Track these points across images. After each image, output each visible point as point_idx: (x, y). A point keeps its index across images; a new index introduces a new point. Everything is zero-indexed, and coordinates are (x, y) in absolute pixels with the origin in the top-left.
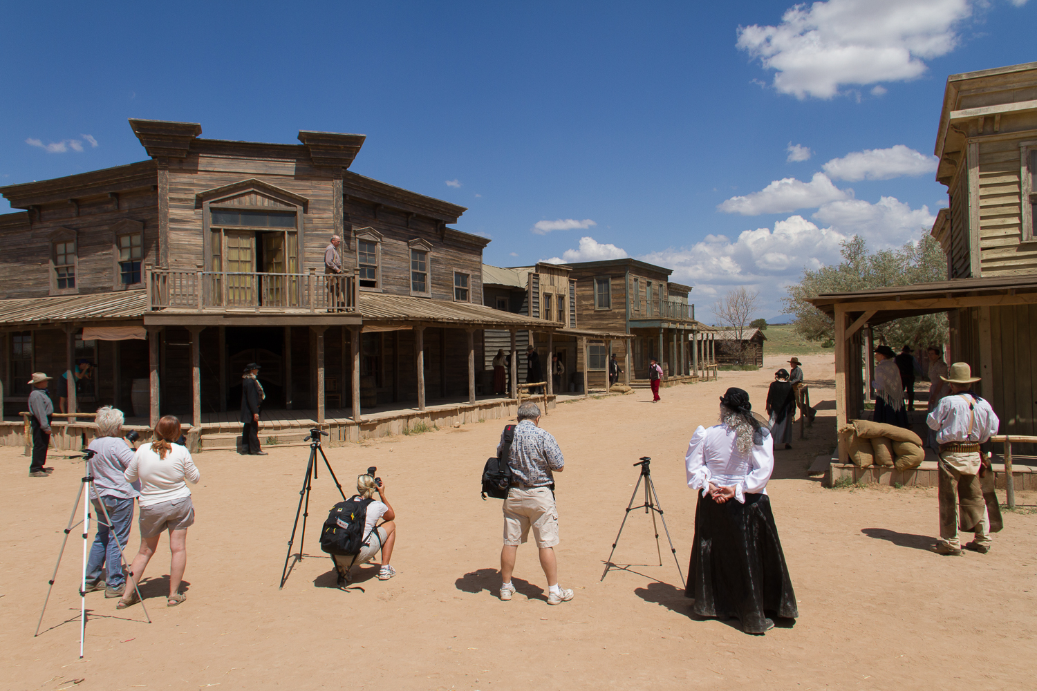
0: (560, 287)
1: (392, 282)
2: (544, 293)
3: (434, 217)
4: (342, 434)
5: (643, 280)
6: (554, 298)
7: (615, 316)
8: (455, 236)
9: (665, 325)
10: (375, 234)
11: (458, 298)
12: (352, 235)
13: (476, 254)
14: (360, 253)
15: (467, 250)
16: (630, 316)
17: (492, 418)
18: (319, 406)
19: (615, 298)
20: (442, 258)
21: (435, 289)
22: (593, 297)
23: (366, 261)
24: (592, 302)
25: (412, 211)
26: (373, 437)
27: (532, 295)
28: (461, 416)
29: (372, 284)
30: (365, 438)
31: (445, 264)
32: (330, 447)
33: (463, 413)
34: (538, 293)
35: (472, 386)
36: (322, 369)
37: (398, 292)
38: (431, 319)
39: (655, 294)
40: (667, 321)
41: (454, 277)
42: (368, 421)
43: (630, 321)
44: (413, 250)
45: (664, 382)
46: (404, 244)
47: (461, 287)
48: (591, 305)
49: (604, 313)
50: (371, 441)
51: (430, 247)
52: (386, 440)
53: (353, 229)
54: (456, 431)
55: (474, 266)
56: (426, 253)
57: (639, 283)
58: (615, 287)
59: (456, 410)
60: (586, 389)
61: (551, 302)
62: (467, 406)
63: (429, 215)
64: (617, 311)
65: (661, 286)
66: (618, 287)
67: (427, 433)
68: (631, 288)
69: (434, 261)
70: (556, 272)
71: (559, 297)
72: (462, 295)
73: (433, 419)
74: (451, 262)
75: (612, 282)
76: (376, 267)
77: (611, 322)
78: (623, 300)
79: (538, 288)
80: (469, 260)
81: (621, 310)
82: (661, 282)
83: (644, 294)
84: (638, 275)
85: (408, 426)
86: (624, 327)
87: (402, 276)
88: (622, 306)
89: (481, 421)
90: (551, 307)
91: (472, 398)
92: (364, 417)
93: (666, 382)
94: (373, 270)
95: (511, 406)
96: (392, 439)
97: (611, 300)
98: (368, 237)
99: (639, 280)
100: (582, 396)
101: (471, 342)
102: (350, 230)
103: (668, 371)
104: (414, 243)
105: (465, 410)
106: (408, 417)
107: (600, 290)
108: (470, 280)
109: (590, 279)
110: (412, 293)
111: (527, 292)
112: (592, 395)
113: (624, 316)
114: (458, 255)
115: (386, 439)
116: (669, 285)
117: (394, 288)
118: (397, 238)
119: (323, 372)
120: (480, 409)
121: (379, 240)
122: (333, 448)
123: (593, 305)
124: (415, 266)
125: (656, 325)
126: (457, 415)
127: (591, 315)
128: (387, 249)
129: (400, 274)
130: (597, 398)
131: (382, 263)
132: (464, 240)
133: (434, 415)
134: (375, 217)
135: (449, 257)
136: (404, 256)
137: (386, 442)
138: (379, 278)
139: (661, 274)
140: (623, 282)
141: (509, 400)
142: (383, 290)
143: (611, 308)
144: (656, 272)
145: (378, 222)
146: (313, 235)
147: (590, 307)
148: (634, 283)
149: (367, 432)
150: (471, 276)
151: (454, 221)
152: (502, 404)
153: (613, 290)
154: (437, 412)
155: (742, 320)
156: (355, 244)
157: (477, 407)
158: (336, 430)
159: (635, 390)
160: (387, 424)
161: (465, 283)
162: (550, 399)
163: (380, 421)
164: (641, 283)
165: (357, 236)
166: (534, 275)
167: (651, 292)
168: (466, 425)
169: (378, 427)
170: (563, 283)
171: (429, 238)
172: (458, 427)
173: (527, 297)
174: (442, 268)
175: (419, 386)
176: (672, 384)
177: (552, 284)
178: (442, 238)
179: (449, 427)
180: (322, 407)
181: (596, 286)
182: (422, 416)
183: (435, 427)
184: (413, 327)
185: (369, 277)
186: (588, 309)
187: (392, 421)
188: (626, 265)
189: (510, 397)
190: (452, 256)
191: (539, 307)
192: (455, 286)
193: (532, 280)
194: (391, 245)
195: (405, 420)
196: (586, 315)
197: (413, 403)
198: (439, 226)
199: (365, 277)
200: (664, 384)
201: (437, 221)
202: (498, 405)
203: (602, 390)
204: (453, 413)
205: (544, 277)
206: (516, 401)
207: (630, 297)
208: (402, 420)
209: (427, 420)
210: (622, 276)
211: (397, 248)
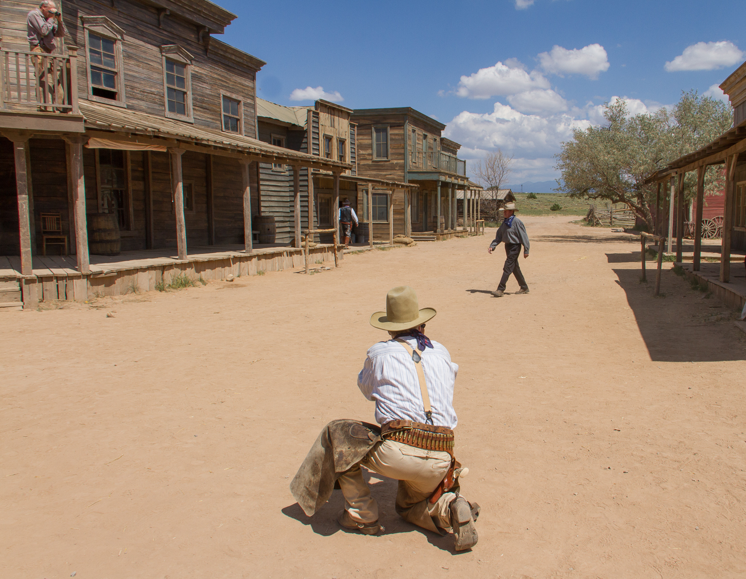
0: (341, 131)
1: (139, 96)
2: (324, 135)
3: (194, 20)
4: (62, 290)
5: (420, 132)
6: (334, 141)
7: (393, 167)
8: (222, 50)
9: (443, 178)
10: (112, 28)
11: (227, 128)
12: (79, 23)
13: (249, 78)
14: (91, 51)
15: (237, 71)
16: (408, 168)
17: (273, 270)
18: (23, 250)
19: (393, 149)
20: (206, 75)
21: (198, 113)
22: (370, 146)
23: (100, 62)
24: (369, 151)
25: (165, 6)
26: (110, 294)
27: (312, 135)
28: (235, 267)
29: (112, 95)
30: (98, 296)
31: (210, 84)
32: (40, 310)
33: (238, 263)
34: (318, 134)
35: (248, 232)
36: (25, 196)
37: (149, 111)
38: (192, 139)
39: (430, 148)
40: (445, 174)
41: (222, 101)
42: (101, 273)
43: (409, 172)
44: (168, 59)
45: (441, 235)
46: (156, 49)
47: (230, 115)
48: (369, 155)
49: (382, 163)
50: (108, 300)
51: (191, 59)
52: (131, 298)
53: (80, 15)
54: (229, 287)
55: (246, 92)
56: (184, 65)
57: (417, 135)
58: (393, 137)
59: (228, 259)
60: (371, 240)
61: (332, 146)
62: (243, 255)
63: (188, 16)
64: (395, 162)
65: (435, 140)
66: (397, 137)
67: (191, 289)
68: (409, 139)
69: (195, 77)
70: (336, 113)
71: (340, 141)
72: (233, 125)
73: (198, 271)
74: (218, 82)
75: (390, 132)
76: (116, 73)
77: (389, 173)
78: (402, 151)
79: (318, 128)
80: (240, 84)
81: (399, 161)
82: (435, 137)
83: (420, 146)
84: (416, 126)
85: (163, 280)
86: (402, 178)
87: (153, 90)
88: (400, 157)
89: (260, 273)
90: (332, 150)
91: (249, 246)
92: (95, 268)
93: (443, 235)
94: (111, 77)
95: (295, 257)
96: (139, 297)
97: (390, 151)
98: (103, 30)
99: (417, 132)
100: (367, 247)
101: (246, 175)
102: (76, 16)
103: (444, 225)
104: (169, 51)
105: (240, 259)
106: (163, 268)
107: (378, 139)
108: (242, 108)
109: (368, 127)
110: (168, 113)
111: (306, 131)
112: (378, 246)
113: (403, 167)
114: (226, 75)
115: (131, 296)
116: (442, 140)
117: (143, 104)
118: (146, 39)
119: (27, 201)
120: (259, 259)
121: (119, 37)
122: (44, 312)
123: (372, 155)
124: (170, 79)
125: (434, 177)
126: (230, 266)
127: (369, 165)
128: (131, 51)
129: (151, 87)
130: (383, 249)
131: (125, 69)
132: (233, 57)
133: (200, 266)
134: (113, 5)
135: (216, 76)
136: (156, 65)
137: (130, 301)
138: (120, 87)
139: (435, 128)
140: (401, 132)
141: (293, 249)
142: (128, 105)
143: (390, 158)
144: (431, 126)
145: (117, 13)
146: (14, 12)
147: (368, 157)
148: (412, 134)
149: (101, 288)
150: (242, 102)
151: (220, 31)
152: (285, 253)
153: (392, 139)
154: (203, 262)
155: (498, 181)
156: (84, 37)
157: (254, 256)
158: (51, 286)
159: (418, 242)
160: (131, 277)
161: (236, 112)
162: (340, 248)
163: (121, 273)
164: (419, 135)
165: (86, 26)
166: (314, 113)
167: (426, 145)
168: (242, 278)
169: (118, 281)
170: (343, 127)
171: (189, 47)
172: (232, 281)
173: (307, 138)
174: (206, 89)
175: (178, 227)
176: (447, 237)
177: (333, 126)
178: (206, 51)
179: (219, 281)
180: (26, 252)
181: (374, 135)
182: (183, 266)
183: (201, 280)
184: (168, 148)
185: (106, 85)
186: (366, 159)
187: (140, 274)
188: (406, 114)
189: (293, 246)
190: (219, 75)
191: (319, 150)
192: (223, 113)
193: (312, 119)
194: (137, 47)
195: (159, 272)
196: (364, 165)
197: (170, 249)
198: (201, 34)
199: (100, 84)
200: (441, 237)
201: (198, 28)
202: (280, 254)
203: (387, 242)
204: (225, 263)
205: (324, 117)
206: (301, 251)
207: (409, 148)
208: (153, 272)
209: (190, 273)
210: (400, 126)
211: (145, 52)
